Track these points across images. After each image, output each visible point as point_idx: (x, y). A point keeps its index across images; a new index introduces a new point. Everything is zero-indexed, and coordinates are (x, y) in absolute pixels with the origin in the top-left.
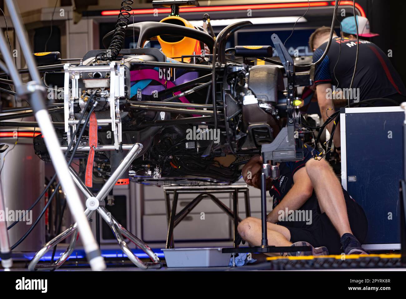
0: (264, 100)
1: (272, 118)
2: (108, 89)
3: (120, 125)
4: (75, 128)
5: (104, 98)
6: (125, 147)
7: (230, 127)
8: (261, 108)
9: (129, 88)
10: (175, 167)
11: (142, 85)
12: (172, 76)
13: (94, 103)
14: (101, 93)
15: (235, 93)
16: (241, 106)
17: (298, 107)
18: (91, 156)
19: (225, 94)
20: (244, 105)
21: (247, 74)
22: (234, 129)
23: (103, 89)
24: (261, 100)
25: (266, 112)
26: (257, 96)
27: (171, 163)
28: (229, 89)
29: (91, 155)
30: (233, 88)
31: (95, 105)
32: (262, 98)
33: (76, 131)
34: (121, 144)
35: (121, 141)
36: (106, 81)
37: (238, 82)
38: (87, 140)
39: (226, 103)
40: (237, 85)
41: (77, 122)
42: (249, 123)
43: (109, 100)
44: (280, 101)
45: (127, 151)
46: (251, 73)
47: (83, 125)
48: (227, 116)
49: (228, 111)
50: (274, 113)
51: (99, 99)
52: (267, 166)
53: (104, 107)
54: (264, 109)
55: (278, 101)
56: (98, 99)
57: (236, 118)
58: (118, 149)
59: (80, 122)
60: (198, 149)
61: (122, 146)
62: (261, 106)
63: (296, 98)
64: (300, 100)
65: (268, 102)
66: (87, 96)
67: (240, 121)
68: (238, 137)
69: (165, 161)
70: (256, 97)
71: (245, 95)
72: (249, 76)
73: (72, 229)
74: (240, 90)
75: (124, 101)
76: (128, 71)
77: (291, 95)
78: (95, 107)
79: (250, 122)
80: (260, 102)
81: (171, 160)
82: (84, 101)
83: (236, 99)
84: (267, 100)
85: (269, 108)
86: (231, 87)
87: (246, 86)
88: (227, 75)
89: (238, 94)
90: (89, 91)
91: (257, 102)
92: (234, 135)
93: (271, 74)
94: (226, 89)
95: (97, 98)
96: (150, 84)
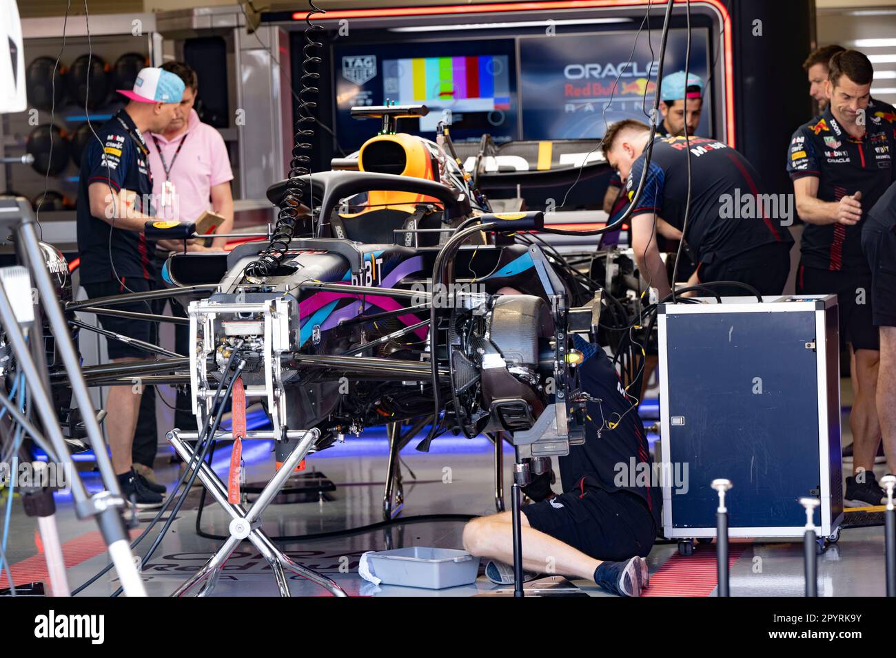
0: (515, 361)
1: (530, 390)
2: (261, 336)
3: (283, 399)
4: (210, 405)
5: (256, 351)
6: (291, 434)
7: (461, 404)
8: (511, 374)
9: (298, 331)
10: (386, 414)
11: (320, 317)
12: (374, 279)
13: (240, 364)
14: (252, 345)
15: (470, 348)
16: (479, 370)
17: (574, 365)
18: (237, 453)
19: (451, 351)
20: (484, 370)
21: (490, 313)
22: (467, 407)
23: (254, 337)
24: (512, 362)
25: (520, 380)
26: (505, 356)
27: (378, 410)
28: (459, 343)
29: (237, 450)
30: (466, 337)
31: (240, 367)
32: (514, 358)
33: (212, 411)
34: (286, 429)
35: (285, 424)
36: (259, 324)
37: (473, 330)
38: (229, 424)
39: (453, 367)
40: (472, 334)
41: (214, 393)
42: (493, 398)
43: (263, 354)
44: (544, 355)
45: (296, 441)
46: (495, 312)
47: (222, 398)
48: (455, 387)
49: (457, 379)
50: (534, 382)
51: (248, 353)
52: (523, 468)
53: (257, 366)
54: (516, 375)
55: (538, 362)
56: (246, 353)
57: (472, 388)
58: (279, 438)
59: (218, 393)
60: (422, 386)
61: (286, 432)
62: (512, 370)
63: (570, 351)
64: (576, 353)
65: (523, 365)
66: (228, 348)
67: (479, 392)
68: (476, 417)
69: (367, 411)
70: (502, 356)
71: (485, 353)
72: (492, 316)
73: (207, 570)
74: (477, 342)
75: (290, 357)
76: (295, 303)
77: (562, 348)
78: (241, 371)
79: (494, 396)
80: (509, 364)
81: (378, 406)
82: (224, 357)
83: (471, 358)
84: (521, 362)
85: (525, 373)
86: (462, 337)
87: (487, 335)
88: (456, 319)
89: (474, 349)
90: (231, 341)
91: (504, 365)
92: (469, 416)
93: (528, 317)
94: (453, 344)
95: (244, 352)
96: (335, 309)
